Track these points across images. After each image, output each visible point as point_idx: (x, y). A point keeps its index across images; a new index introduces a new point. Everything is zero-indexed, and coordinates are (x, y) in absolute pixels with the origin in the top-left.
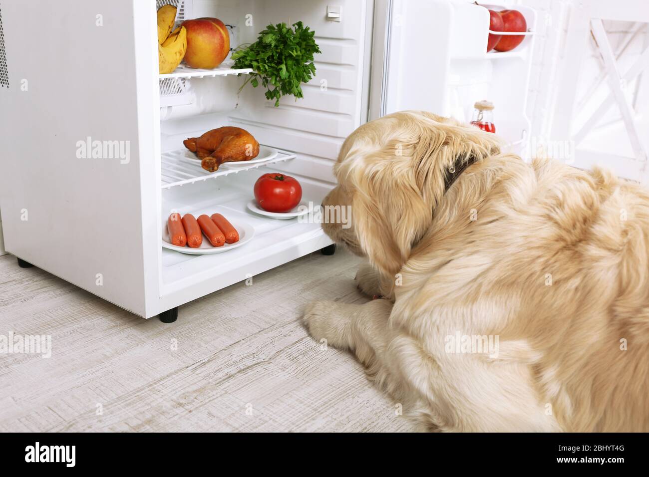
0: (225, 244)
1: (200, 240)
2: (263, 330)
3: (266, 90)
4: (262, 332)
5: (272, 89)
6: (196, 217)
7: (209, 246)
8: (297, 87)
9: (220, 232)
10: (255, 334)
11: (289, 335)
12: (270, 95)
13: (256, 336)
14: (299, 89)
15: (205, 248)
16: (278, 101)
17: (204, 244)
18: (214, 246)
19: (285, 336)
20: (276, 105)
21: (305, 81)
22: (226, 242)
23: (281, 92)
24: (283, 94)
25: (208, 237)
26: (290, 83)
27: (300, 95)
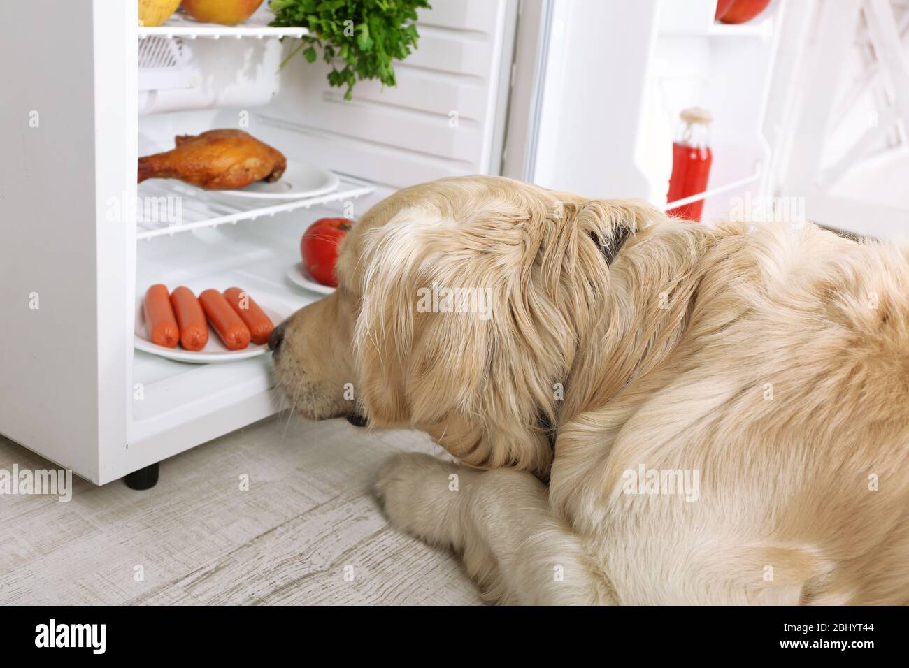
0: (251, 345)
1: (204, 338)
2: (316, 508)
3: (329, 69)
4: (315, 512)
5: (340, 68)
6: (197, 294)
7: (219, 348)
8: (387, 66)
9: (241, 323)
10: (303, 515)
11: (366, 518)
12: (336, 78)
13: (304, 519)
14: (390, 69)
15: (212, 351)
16: (350, 90)
17: (212, 345)
18: (231, 348)
19: (358, 520)
20: (347, 96)
21: (400, 57)
22: (252, 341)
23: (356, 75)
24: (361, 78)
25: (218, 332)
26: (374, 58)
27: (391, 80)
